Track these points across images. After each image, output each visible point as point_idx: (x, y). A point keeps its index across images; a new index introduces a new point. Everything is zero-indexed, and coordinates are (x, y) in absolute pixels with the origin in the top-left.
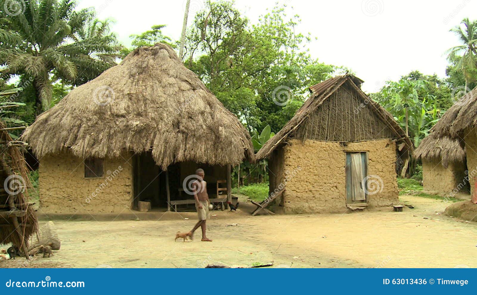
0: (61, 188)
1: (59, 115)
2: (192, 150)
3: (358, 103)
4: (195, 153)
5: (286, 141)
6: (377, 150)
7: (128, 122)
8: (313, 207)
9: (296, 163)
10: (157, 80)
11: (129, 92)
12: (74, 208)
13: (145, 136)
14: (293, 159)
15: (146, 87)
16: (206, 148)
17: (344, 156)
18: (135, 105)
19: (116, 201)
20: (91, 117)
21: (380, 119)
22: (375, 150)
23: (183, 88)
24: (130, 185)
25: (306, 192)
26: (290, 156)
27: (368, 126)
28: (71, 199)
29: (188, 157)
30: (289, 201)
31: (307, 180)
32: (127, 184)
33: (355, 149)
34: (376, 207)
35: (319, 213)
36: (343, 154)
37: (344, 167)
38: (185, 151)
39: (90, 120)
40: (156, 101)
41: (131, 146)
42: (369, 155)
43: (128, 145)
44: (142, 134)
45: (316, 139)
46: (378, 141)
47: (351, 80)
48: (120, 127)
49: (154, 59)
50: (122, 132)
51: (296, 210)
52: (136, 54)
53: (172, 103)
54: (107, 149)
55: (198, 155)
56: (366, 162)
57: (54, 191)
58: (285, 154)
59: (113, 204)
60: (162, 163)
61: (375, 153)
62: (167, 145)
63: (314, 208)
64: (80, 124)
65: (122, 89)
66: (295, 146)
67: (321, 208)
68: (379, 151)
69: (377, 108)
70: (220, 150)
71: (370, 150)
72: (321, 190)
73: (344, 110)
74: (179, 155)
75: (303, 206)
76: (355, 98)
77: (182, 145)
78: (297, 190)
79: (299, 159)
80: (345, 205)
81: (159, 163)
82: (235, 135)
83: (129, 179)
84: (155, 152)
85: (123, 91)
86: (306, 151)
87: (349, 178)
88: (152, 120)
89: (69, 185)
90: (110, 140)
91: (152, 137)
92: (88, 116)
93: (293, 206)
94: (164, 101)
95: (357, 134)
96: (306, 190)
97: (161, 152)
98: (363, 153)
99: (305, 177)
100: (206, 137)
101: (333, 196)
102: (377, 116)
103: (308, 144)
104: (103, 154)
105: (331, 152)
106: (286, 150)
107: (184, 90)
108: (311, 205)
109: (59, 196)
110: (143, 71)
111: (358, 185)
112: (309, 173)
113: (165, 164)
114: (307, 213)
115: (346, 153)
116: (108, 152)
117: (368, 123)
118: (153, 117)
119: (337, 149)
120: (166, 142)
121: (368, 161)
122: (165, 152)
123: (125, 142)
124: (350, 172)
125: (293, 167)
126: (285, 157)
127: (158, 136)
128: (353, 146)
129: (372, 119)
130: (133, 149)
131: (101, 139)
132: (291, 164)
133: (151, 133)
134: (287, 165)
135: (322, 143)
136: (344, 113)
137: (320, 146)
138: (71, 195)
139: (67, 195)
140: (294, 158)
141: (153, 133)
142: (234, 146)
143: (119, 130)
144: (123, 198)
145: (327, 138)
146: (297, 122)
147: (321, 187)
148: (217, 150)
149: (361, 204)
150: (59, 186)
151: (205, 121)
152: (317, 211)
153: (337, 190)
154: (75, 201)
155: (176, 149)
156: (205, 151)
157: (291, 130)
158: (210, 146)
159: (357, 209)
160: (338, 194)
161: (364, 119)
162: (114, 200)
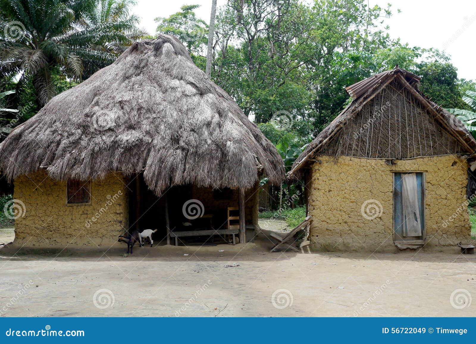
0: (40, 216)
1: (36, 129)
2: (193, 170)
3: (414, 107)
4: (196, 175)
5: (314, 158)
6: (439, 169)
7: (117, 136)
8: (349, 243)
9: (326, 187)
10: (157, 83)
11: (120, 99)
12: (55, 241)
13: (136, 153)
14: (323, 181)
15: (143, 92)
16: (210, 168)
17: (391, 178)
18: (127, 115)
19: (105, 232)
20: (73, 132)
21: (444, 128)
22: (436, 170)
23: (187, 93)
24: (122, 213)
25: (340, 223)
26: (320, 178)
27: (426, 137)
28: (52, 229)
29: (187, 179)
30: (318, 235)
31: (341, 208)
32: (118, 212)
33: (407, 169)
34: (436, 246)
35: (356, 251)
36: (391, 176)
37: (392, 192)
38: (184, 172)
39: (72, 135)
40: (153, 109)
41: (119, 166)
42: (427, 177)
43: (115, 165)
44: (133, 151)
45: (354, 155)
46: (440, 158)
47: (402, 77)
48: (107, 143)
49: (155, 56)
50: (109, 150)
51: (326, 247)
52: (134, 51)
53: (172, 112)
54: (90, 170)
55: (199, 177)
56: (423, 186)
57: (32, 220)
58: (313, 174)
59: (101, 236)
60: (156, 186)
61: (436, 174)
62: (162, 165)
63: (350, 245)
64: (60, 140)
65: (112, 96)
66: (325, 164)
67: (358, 245)
68: (443, 171)
69: (439, 113)
70: (226, 171)
71: (428, 170)
72: (359, 221)
73: (393, 117)
74: (176, 178)
75: (336, 242)
76: (408, 100)
77: (180, 165)
78: (328, 221)
79: (331, 182)
80: (391, 242)
81: (151, 187)
82: (247, 151)
83: (120, 205)
84: (148, 174)
85: (113, 98)
86: (340, 171)
87: (399, 206)
88: (146, 134)
89: (48, 213)
90: (94, 160)
91: (144, 155)
92: (70, 129)
93: (322, 241)
94: (163, 110)
95: (410, 149)
96: (341, 221)
97: (154, 173)
98: (419, 174)
99: (338, 204)
100: (211, 154)
101: (375, 230)
102: (441, 125)
103: (343, 162)
104: (84, 177)
105: (374, 172)
106: (314, 170)
107: (188, 96)
108: (345, 241)
109: (37, 226)
110: (141, 72)
111: (412, 216)
112: (344, 200)
113: (159, 188)
114: (340, 251)
115: (394, 174)
116: (91, 173)
117: (426, 133)
118: (148, 129)
119: (383, 169)
120: (161, 161)
121: (426, 185)
122: (160, 173)
123: (112, 162)
124: (399, 199)
125: (323, 191)
126: (313, 178)
127: (152, 153)
128: (404, 165)
129: (432, 128)
130: (121, 171)
131: (83, 158)
132: (320, 187)
133: (144, 151)
134: (315, 189)
135: (362, 160)
136: (393, 121)
137: (359, 164)
138: (51, 224)
139: (47, 225)
140: (325, 180)
141: (146, 150)
142: (244, 166)
143: (106, 146)
144: (113, 228)
145: (368, 154)
146: (328, 133)
147: (359, 218)
148: (223, 171)
149: (414, 241)
150: (37, 214)
151: (211, 134)
152: (354, 248)
153: (381, 223)
154: (57, 231)
155: (173, 170)
156: (208, 172)
157: (320, 145)
158: (215, 166)
159: (408, 248)
160: (383, 227)
161: (421, 129)
162: (102, 230)
